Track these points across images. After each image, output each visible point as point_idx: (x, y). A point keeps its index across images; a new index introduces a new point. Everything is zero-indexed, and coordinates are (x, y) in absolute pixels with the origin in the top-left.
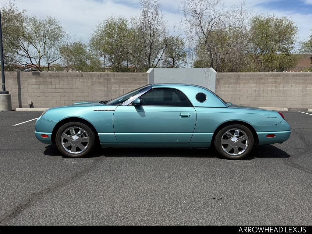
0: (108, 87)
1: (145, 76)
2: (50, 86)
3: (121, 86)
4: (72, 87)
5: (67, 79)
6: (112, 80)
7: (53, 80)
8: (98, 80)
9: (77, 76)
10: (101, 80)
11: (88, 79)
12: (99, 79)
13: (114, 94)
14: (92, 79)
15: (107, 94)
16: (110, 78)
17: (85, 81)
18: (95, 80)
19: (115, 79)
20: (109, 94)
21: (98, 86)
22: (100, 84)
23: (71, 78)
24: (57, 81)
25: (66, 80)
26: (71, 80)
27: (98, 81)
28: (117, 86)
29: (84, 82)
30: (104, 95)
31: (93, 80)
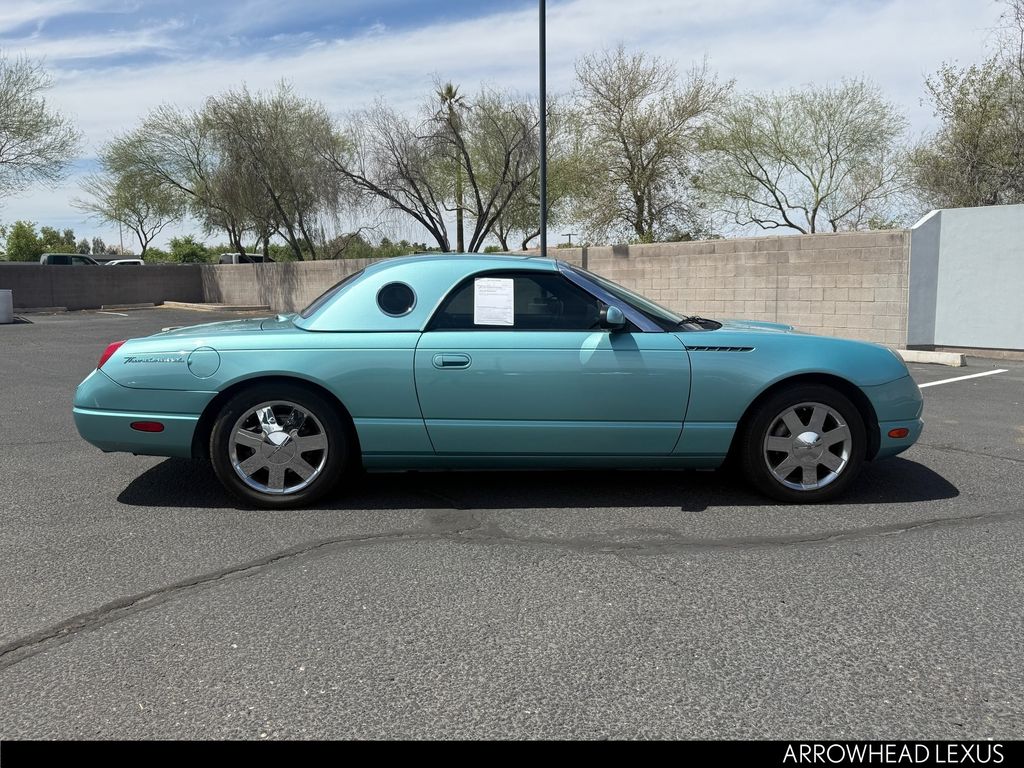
0: (777, 283)
1: (898, 242)
2: (640, 282)
3: (818, 277)
4: (687, 284)
5: (677, 261)
6: (792, 260)
7: (648, 267)
8: (752, 261)
9: (701, 252)
10: (761, 261)
11: (727, 260)
12: (754, 257)
13: (795, 304)
14: (737, 259)
15: (774, 303)
16: (786, 254)
17: (720, 265)
18: (743, 262)
19: (800, 256)
20: (781, 304)
21: (752, 279)
22: (756, 272)
23: (687, 259)
24: (657, 267)
25: (674, 266)
26: (686, 264)
27: (751, 263)
28: (806, 279)
29: (716, 268)
30: (766, 309)
31: (739, 263)
